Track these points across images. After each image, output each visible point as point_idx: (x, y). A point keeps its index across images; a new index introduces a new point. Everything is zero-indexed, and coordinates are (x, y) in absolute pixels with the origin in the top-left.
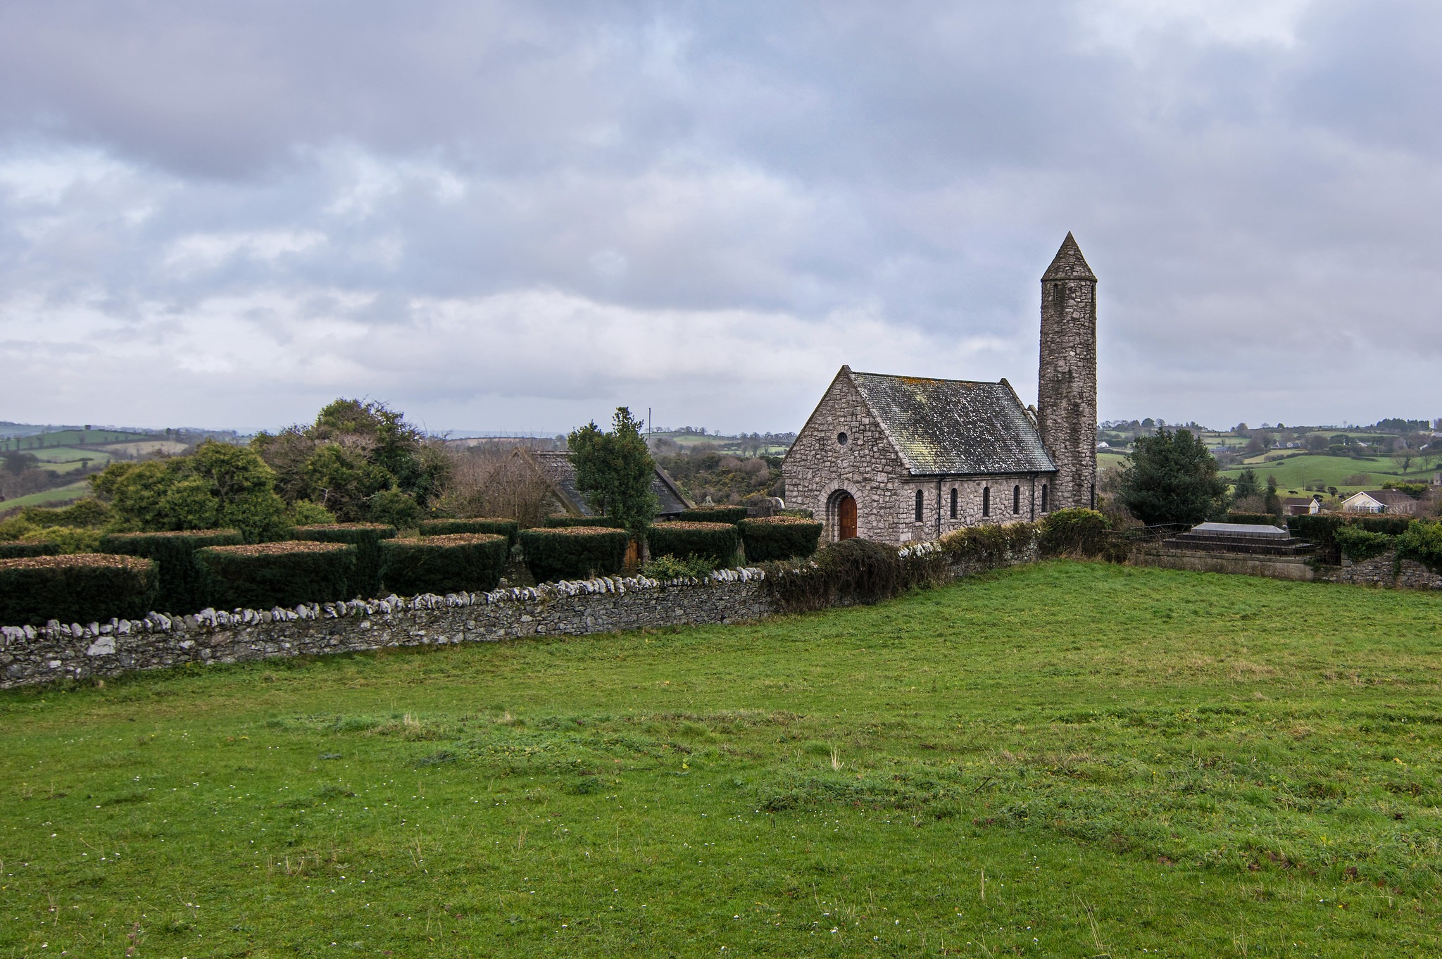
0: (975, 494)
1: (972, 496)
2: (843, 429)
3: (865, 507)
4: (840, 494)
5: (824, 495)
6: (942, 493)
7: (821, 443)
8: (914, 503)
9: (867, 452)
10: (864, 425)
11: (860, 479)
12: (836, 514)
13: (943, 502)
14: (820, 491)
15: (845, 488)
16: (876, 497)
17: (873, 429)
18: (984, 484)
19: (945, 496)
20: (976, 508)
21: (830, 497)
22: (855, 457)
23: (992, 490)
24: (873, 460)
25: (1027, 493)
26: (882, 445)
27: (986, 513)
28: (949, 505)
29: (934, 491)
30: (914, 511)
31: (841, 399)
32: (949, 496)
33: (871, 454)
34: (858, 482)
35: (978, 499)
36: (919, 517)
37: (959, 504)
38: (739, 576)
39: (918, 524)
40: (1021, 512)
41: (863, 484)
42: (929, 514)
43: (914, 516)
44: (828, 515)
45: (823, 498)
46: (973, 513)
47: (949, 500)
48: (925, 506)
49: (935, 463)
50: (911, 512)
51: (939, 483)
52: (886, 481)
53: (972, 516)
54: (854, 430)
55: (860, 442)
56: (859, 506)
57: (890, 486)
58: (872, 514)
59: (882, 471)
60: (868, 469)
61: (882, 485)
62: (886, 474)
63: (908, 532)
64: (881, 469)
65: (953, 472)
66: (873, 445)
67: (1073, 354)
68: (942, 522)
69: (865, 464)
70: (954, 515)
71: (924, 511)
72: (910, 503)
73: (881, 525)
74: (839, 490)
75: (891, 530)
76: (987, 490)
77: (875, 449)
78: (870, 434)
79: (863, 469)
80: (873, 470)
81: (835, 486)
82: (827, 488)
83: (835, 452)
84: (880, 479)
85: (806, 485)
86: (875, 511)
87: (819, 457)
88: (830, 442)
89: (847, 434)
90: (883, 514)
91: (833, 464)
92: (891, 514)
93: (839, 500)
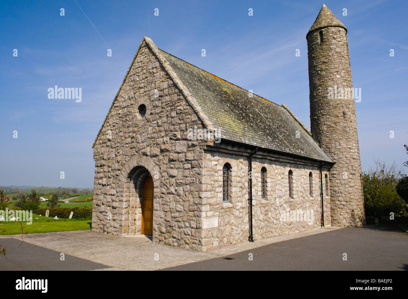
0: (282, 176)
1: (279, 178)
2: (142, 101)
3: (163, 185)
4: (141, 173)
5: (124, 174)
6: (253, 170)
7: (124, 119)
8: (221, 179)
9: (165, 119)
10: (163, 90)
11: (157, 151)
12: (138, 194)
13: (254, 180)
14: (121, 170)
15: (142, 164)
16: (174, 172)
17: (171, 91)
18: (288, 167)
19: (256, 175)
20: (283, 189)
21: (130, 176)
22: (153, 128)
23: (294, 173)
24: (171, 128)
26: (180, 108)
27: (291, 195)
28: (260, 184)
29: (244, 167)
30: (221, 189)
31: (141, 71)
32: (259, 174)
33: (170, 120)
34: (156, 156)
35: (285, 180)
36: (227, 196)
37: (269, 184)
39: (227, 204)
40: (314, 195)
41: (161, 157)
42: (240, 194)
43: (221, 195)
44: (128, 197)
45: (124, 177)
46: (281, 195)
47: (260, 180)
48: (233, 184)
49: (244, 135)
50: (217, 190)
51: (249, 159)
52: (185, 150)
53: (280, 197)
54: (153, 98)
55: (157, 110)
56: (156, 184)
57: (190, 156)
59: (181, 139)
60: (165, 139)
62: (185, 142)
63: (214, 216)
64: (179, 136)
66: (171, 110)
67: (338, 76)
68: (253, 202)
69: (163, 134)
70: (264, 195)
71: (234, 189)
72: (216, 178)
73: (179, 208)
74: (138, 167)
75: (191, 214)
77: (174, 114)
78: (168, 98)
79: (160, 140)
80: (171, 139)
81: (134, 163)
82: (126, 166)
83: (136, 127)
84: (178, 149)
85: (110, 165)
86: (172, 189)
87: (121, 134)
88: (131, 117)
89: (146, 104)
90: (181, 192)
91: (133, 140)
92: (191, 192)
93: (140, 179)
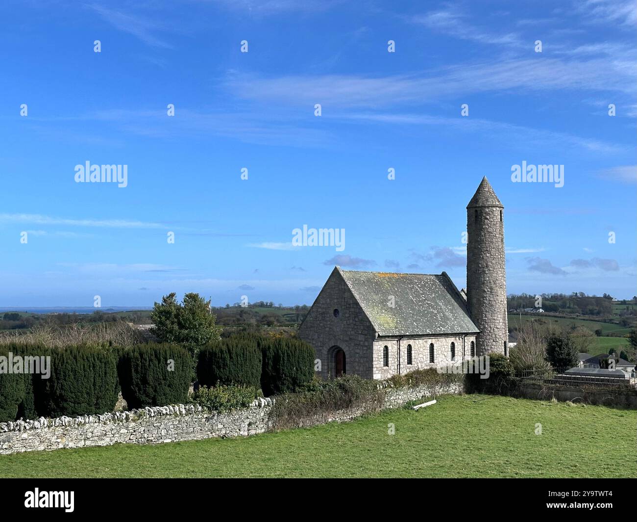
0: (424, 348)
1: (421, 350)
2: (335, 307)
3: (351, 357)
4: (335, 349)
6: (401, 347)
7: (323, 316)
8: (382, 354)
9: (351, 321)
10: (349, 304)
11: (347, 339)
12: (333, 361)
13: (402, 353)
14: (323, 347)
15: (338, 345)
16: (358, 351)
17: (355, 306)
18: (430, 341)
19: (403, 350)
20: (424, 357)
21: (329, 350)
22: (344, 325)
23: (435, 345)
24: (355, 327)
25: (460, 347)
26: (360, 317)
27: (432, 360)
28: (406, 355)
29: (395, 346)
30: (382, 360)
31: (334, 288)
32: (406, 350)
33: (354, 323)
34: (346, 341)
35: (426, 351)
36: (386, 364)
37: (413, 355)
38: (259, 403)
39: (386, 368)
41: (350, 342)
42: (393, 362)
43: (382, 363)
44: (328, 363)
45: (325, 351)
47: (406, 352)
48: (389, 356)
49: (396, 328)
50: (381, 360)
51: (400, 340)
52: (364, 340)
54: (343, 307)
55: (347, 315)
56: (347, 356)
57: (366, 343)
58: (355, 362)
59: (361, 334)
60: (352, 332)
61: (361, 343)
62: (363, 336)
63: (379, 373)
64: (360, 332)
65: (408, 334)
66: (355, 317)
68: (401, 366)
69: (351, 330)
71: (389, 360)
72: (380, 354)
73: (361, 369)
74: (335, 346)
75: (367, 372)
76: (432, 345)
77: (357, 320)
78: (353, 310)
79: (349, 333)
80: (355, 333)
81: (332, 344)
82: (327, 345)
83: (332, 322)
84: (359, 339)
85: (314, 342)
86: (357, 360)
87: (321, 324)
88: (328, 315)
89: (339, 309)
90: (362, 361)
91: (331, 330)
92: (367, 362)
93: (335, 352)
